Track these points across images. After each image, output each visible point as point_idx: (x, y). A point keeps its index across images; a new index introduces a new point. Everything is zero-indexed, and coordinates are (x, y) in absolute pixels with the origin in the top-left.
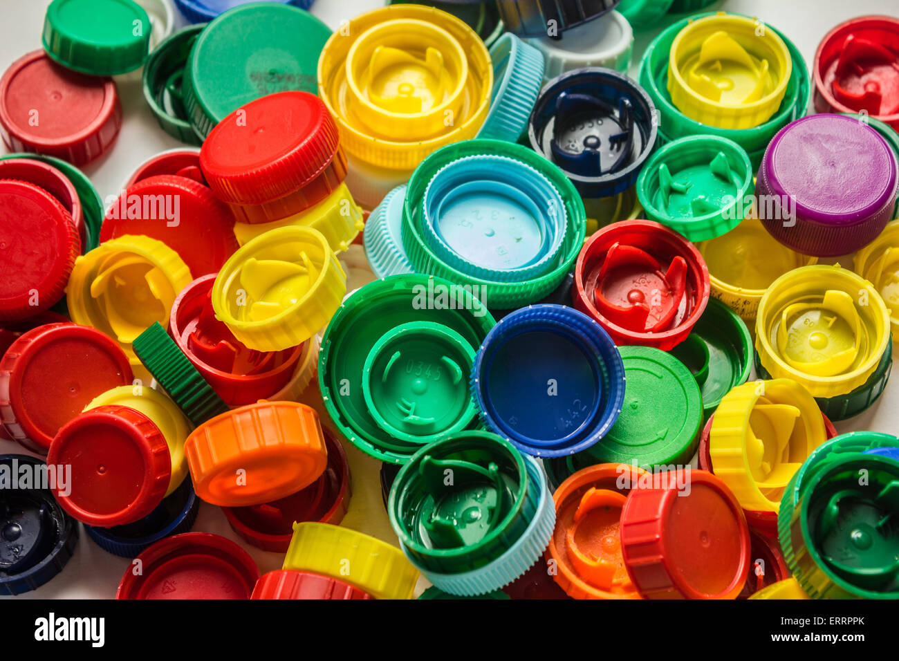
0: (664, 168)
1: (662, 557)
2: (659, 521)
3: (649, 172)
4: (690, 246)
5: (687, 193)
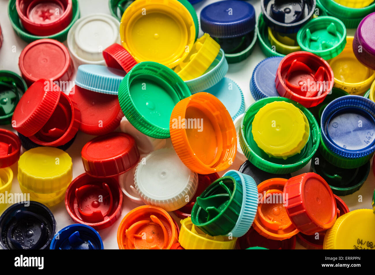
0: (308, 31)
1: (305, 210)
2: (301, 196)
3: (302, 32)
4: (326, 62)
5: (318, 41)
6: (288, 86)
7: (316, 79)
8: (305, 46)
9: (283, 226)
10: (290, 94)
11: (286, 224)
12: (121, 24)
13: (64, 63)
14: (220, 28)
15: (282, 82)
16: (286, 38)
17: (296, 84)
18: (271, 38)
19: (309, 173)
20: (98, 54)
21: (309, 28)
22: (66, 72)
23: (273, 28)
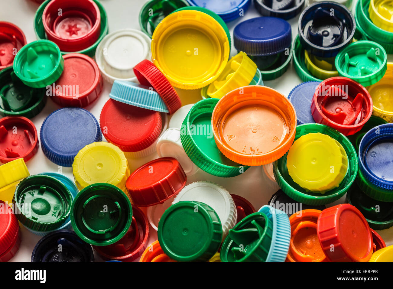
0: (347, 56)
1: (340, 244)
2: (336, 228)
3: (340, 57)
4: (364, 89)
5: (357, 66)
6: (324, 112)
7: (354, 106)
8: (343, 71)
9: (316, 260)
10: (327, 121)
11: (319, 258)
12: (152, 41)
13: (94, 79)
14: (254, 45)
15: (318, 108)
16: (324, 62)
17: (333, 111)
18: (307, 61)
19: (344, 205)
20: (128, 71)
21: (348, 53)
22: (95, 89)
23: (310, 51)
